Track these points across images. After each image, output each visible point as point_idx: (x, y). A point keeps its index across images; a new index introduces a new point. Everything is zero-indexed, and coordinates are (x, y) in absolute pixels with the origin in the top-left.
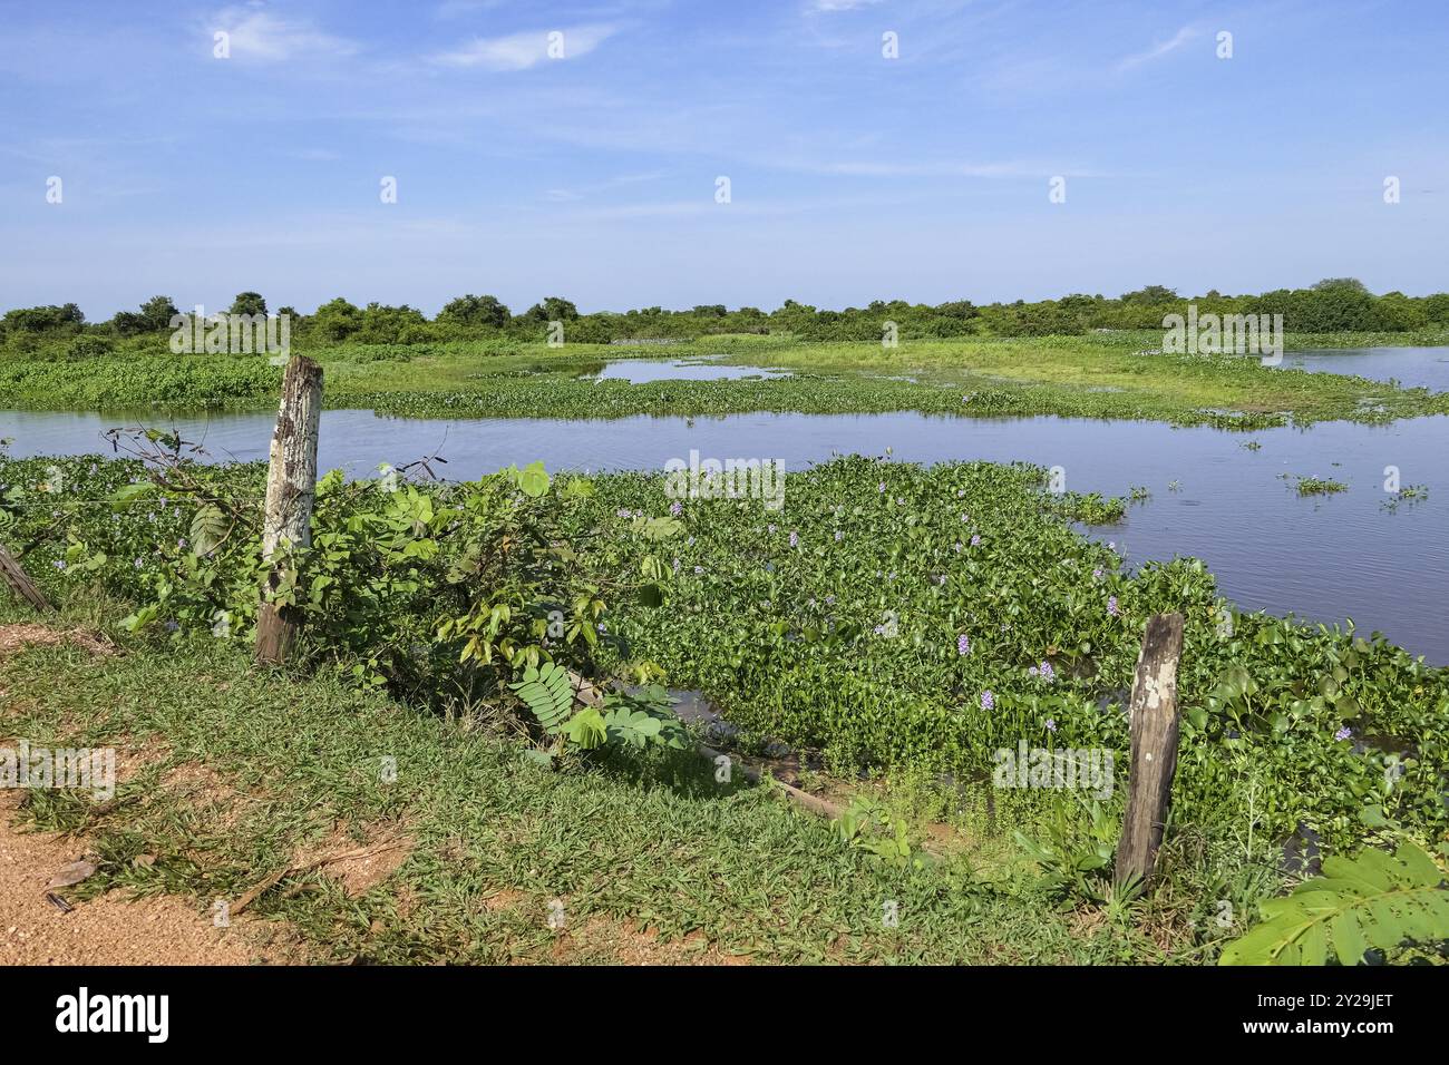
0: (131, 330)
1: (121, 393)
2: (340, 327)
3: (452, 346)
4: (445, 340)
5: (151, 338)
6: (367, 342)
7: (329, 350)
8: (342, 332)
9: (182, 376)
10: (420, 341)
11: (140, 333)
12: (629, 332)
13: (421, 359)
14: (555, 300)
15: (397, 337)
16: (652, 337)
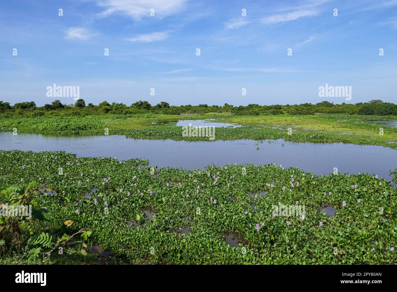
0: (49, 109)
1: (49, 128)
2: (107, 109)
3: (137, 115)
4: (135, 113)
5: (55, 112)
6: (114, 114)
7: (104, 116)
8: (107, 111)
9: (66, 124)
10: (129, 113)
11: (51, 110)
12: (184, 112)
13: (129, 119)
14: (163, 102)
15: (122, 112)
16: (191, 113)
